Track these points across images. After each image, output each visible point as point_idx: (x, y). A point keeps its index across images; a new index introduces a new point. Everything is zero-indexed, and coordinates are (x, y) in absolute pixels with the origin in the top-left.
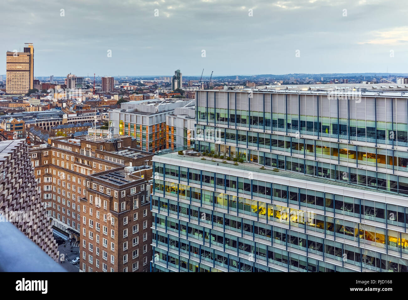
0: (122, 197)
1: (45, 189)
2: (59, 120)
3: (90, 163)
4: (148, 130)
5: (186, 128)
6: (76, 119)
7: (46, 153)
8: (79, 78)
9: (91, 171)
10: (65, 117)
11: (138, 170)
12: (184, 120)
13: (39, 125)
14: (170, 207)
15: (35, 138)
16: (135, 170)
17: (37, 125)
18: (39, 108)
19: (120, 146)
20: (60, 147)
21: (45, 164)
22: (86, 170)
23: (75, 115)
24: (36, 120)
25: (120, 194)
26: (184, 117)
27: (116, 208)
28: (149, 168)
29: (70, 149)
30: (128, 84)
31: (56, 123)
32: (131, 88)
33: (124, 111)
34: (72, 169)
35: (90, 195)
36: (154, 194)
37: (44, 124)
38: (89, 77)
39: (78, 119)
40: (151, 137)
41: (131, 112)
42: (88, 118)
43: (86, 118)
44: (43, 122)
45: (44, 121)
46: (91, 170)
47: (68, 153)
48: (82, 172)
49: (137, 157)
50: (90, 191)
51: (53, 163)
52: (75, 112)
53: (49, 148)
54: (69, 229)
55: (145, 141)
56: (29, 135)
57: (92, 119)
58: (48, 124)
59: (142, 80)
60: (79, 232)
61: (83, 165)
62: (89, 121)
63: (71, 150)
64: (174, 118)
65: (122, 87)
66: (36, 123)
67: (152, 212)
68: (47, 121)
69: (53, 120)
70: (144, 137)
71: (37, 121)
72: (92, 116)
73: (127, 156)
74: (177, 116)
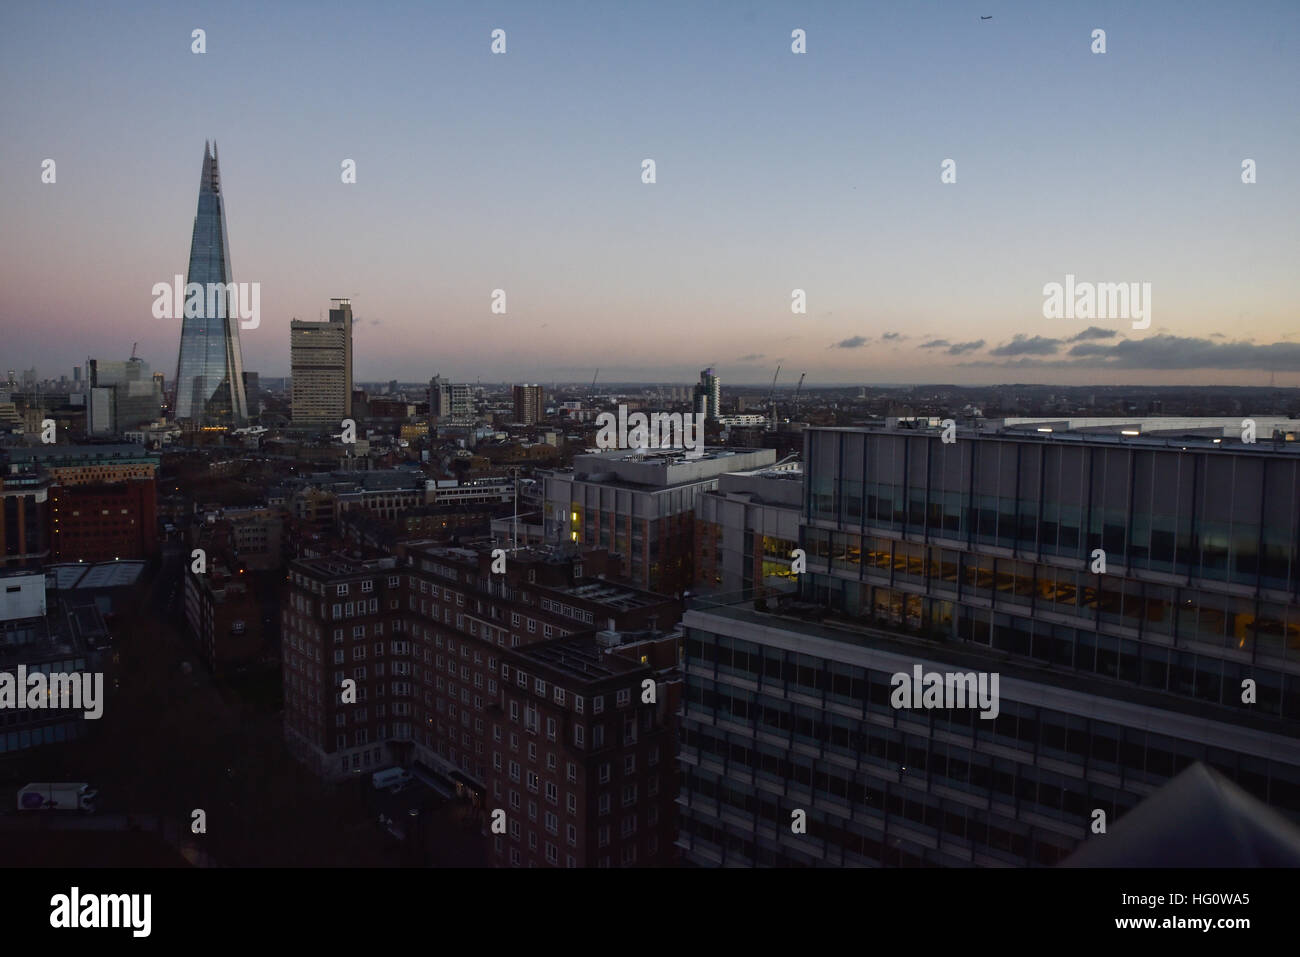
0: (595, 713)
1: (395, 670)
2: (415, 493)
3: (503, 615)
4: (648, 532)
5: (752, 530)
6: (456, 492)
7: (394, 582)
8: (460, 388)
9: (507, 636)
10: (431, 485)
11: (631, 641)
12: (747, 507)
13: (370, 506)
14: (731, 751)
15: (363, 539)
16: (625, 640)
17: (366, 504)
18: (367, 462)
19: (579, 572)
20: (427, 566)
21: (392, 608)
22: (495, 631)
23: (455, 483)
24: (364, 491)
25: (589, 705)
26: (745, 499)
27: (579, 740)
28: (660, 636)
29: (451, 574)
30: (578, 405)
31: (410, 501)
32: (585, 415)
33: (582, 477)
34: (460, 625)
35: (512, 702)
36: (686, 714)
37: (382, 504)
38: (481, 386)
39: (462, 492)
40: (654, 550)
41: (603, 482)
42: (485, 491)
43: (480, 491)
44: (378, 499)
45: (381, 495)
46: (507, 631)
47: (448, 583)
48: (484, 636)
49: (629, 605)
50: (510, 688)
51: (412, 606)
52: (453, 475)
53: (401, 567)
54: (454, 774)
55: (640, 560)
56: (348, 529)
57: (496, 495)
58: (390, 504)
59: (615, 393)
60: (484, 786)
61: (486, 616)
62: (487, 499)
63: (455, 578)
64: (718, 501)
65: (565, 412)
66: (363, 500)
67: (679, 761)
68: (389, 495)
69: (403, 494)
70: (636, 548)
71: (365, 496)
72: (494, 487)
73: (601, 602)
74: (725, 496)
